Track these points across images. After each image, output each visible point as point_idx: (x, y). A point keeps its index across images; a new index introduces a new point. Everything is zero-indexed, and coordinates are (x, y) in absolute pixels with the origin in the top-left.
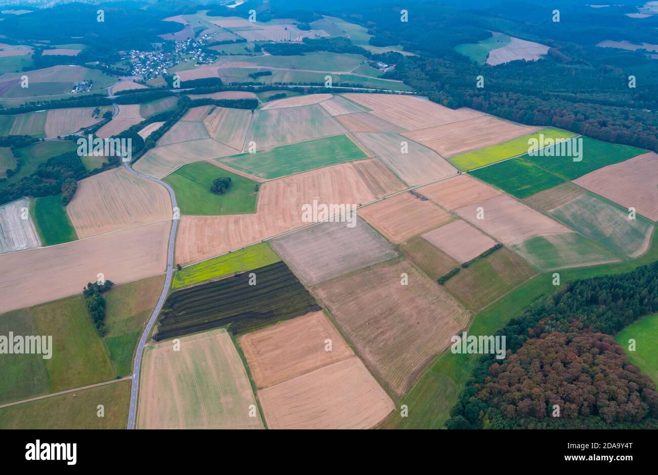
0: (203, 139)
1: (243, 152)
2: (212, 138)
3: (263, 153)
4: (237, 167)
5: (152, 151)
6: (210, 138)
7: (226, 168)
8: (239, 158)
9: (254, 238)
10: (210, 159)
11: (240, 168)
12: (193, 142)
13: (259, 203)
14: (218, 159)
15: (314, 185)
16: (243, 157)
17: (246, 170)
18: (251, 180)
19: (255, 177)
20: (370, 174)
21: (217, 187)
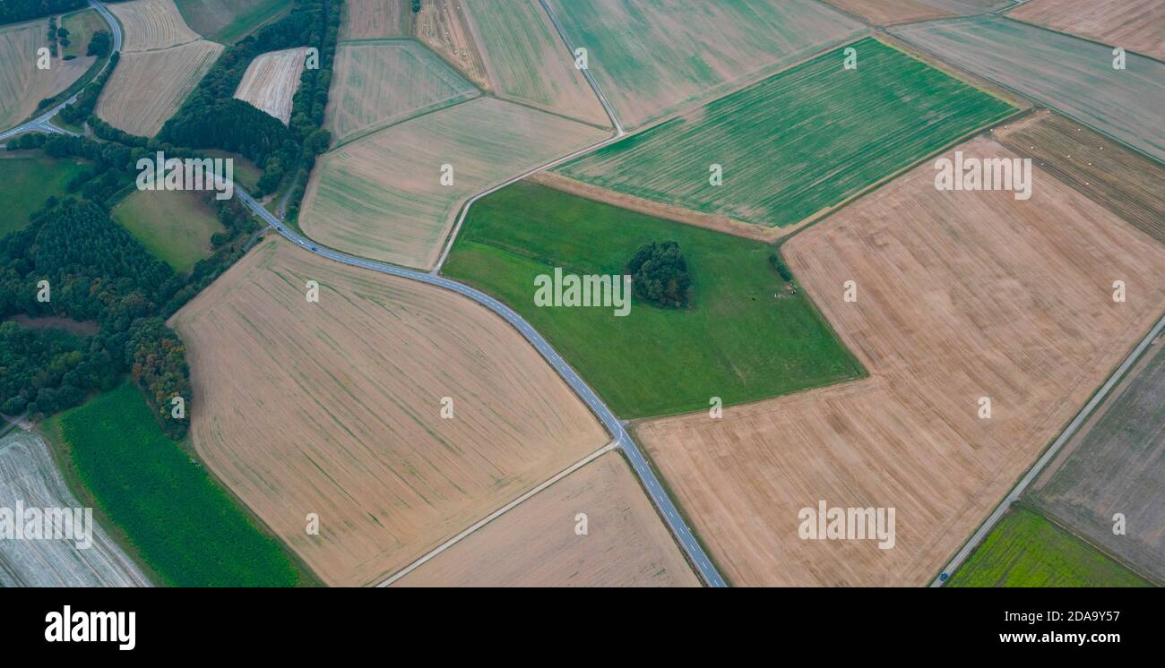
0: (463, 101)
1: (622, 134)
2: (493, 94)
3: (684, 128)
4: (645, 191)
5: (330, 162)
6: (484, 93)
7: (612, 197)
8: (624, 154)
9: (971, 498)
10: (539, 169)
11: (661, 194)
12: (442, 115)
13: (838, 328)
14: (566, 168)
15: (954, 233)
16: (637, 151)
17: (684, 198)
18: (731, 236)
19: (733, 222)
20: (1086, 172)
21: (665, 284)
